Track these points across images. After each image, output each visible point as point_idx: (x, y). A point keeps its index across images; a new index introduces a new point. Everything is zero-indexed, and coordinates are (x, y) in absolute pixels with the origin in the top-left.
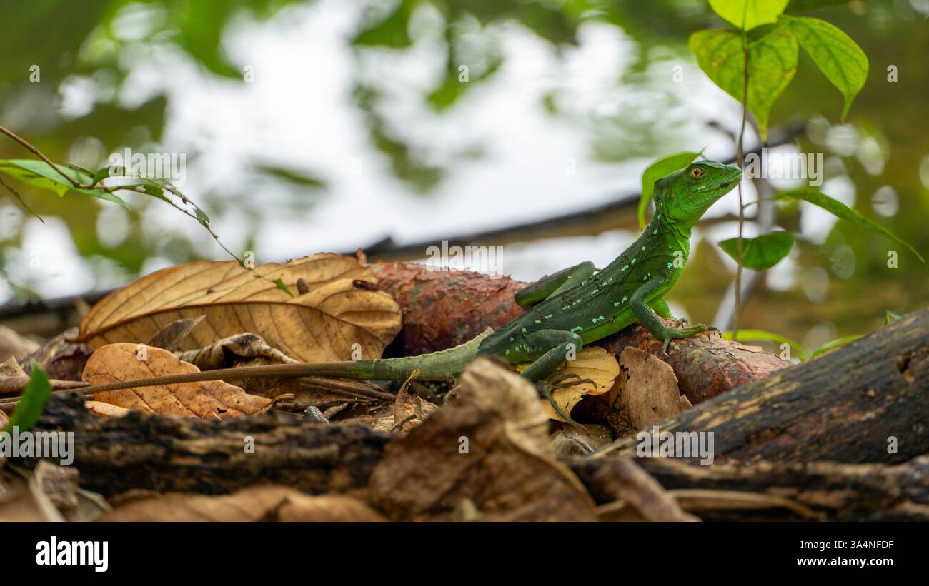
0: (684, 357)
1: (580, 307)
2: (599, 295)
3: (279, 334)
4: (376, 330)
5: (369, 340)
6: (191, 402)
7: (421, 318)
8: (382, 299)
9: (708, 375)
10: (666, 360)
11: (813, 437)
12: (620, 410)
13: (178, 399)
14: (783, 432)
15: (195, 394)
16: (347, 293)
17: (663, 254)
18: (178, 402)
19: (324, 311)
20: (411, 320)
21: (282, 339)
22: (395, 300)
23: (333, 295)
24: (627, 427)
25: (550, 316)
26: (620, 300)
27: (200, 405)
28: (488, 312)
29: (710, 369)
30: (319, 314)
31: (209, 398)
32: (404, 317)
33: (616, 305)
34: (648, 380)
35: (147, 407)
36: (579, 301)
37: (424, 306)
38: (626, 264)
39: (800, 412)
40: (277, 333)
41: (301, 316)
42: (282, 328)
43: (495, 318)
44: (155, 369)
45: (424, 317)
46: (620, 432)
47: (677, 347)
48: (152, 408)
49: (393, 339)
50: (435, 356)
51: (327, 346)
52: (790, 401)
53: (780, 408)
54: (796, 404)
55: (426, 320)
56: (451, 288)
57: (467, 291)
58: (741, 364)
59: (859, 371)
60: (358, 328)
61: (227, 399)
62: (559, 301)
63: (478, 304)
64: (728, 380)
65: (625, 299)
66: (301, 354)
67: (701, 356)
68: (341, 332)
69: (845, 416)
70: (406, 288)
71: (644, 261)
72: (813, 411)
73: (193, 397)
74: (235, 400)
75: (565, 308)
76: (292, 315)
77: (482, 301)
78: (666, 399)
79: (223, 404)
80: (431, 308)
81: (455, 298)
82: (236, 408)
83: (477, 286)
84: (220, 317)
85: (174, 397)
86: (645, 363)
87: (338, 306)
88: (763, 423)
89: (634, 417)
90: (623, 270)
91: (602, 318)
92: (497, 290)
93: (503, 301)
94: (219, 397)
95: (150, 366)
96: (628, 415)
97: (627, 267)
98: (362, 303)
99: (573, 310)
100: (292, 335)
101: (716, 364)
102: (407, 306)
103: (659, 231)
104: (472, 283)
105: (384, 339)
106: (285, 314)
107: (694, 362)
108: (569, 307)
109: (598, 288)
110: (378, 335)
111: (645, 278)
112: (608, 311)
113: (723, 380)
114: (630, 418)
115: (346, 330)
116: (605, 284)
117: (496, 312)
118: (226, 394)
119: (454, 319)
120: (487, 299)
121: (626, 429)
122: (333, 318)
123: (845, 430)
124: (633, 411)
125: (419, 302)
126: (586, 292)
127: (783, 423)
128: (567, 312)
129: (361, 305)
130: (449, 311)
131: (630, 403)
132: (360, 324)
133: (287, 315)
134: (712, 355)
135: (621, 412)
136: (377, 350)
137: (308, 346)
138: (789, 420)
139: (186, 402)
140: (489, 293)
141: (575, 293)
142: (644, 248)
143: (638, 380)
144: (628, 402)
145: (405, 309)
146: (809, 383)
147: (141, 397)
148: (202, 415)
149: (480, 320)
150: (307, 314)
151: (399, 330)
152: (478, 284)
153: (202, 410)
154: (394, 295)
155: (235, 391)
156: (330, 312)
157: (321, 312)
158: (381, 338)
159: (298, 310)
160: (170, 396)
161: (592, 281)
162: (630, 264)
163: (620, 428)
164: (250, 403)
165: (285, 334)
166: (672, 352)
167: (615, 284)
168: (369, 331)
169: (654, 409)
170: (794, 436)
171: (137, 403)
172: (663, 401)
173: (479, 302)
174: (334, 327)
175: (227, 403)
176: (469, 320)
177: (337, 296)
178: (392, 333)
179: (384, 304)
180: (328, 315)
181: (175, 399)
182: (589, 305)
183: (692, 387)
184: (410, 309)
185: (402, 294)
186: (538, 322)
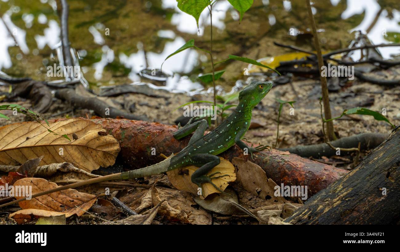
0: (262, 161)
1: (212, 142)
2: (219, 137)
3: (72, 158)
4: (111, 152)
5: (109, 155)
6: (58, 199)
7: (128, 144)
8: (110, 138)
9: (276, 169)
10: (254, 162)
11: (365, 210)
12: (238, 183)
13: (52, 198)
14: (353, 210)
15: (58, 195)
16: (97, 138)
17: (243, 119)
18: (53, 199)
19: (88, 146)
20: (124, 145)
21: (74, 160)
22: (114, 137)
23: (92, 140)
24: (242, 190)
25: (200, 147)
26: (228, 138)
27: (61, 199)
28: (160, 142)
29: (276, 166)
30: (86, 148)
31: (64, 196)
32: (120, 145)
33: (227, 140)
34: (248, 171)
35: (41, 204)
36: (211, 140)
37: (129, 140)
38: (228, 124)
39: (357, 201)
40: (71, 158)
41: (79, 150)
42: (73, 156)
43: (165, 144)
44: (40, 187)
45: (130, 144)
46: (239, 192)
47: (257, 156)
48: (43, 204)
49: (118, 154)
50: (152, 167)
51: (91, 160)
52: (352, 197)
53: (349, 200)
54: (354, 198)
55: (131, 145)
56: (139, 131)
57: (147, 132)
58: (290, 163)
59: (373, 180)
60: (104, 152)
61: (72, 195)
62: (202, 141)
63: (154, 138)
64: (287, 171)
65: (230, 137)
66: (83, 165)
67: (270, 160)
68: (98, 154)
69: (374, 200)
70: (118, 132)
71: (236, 123)
72: (362, 200)
73: (58, 196)
74: (76, 195)
75: (205, 143)
76: (75, 150)
77: (155, 137)
78: (260, 179)
79: (71, 198)
80: (132, 140)
81: (143, 136)
82: (78, 199)
83: (151, 130)
84: (39, 151)
85: (50, 198)
86: (245, 164)
87: (94, 144)
88: (345, 208)
89: (245, 186)
90: (228, 126)
91: (222, 146)
92: (161, 131)
93: (166, 136)
94: (68, 195)
95: (38, 186)
96: (241, 185)
97: (229, 125)
98: (103, 141)
99: (209, 144)
100: (78, 158)
101: (278, 164)
102: (121, 140)
103: (242, 111)
104: (148, 129)
105: (115, 155)
106: (72, 149)
107: (267, 163)
108: (207, 142)
109: (218, 134)
110: (112, 154)
111: (237, 129)
112: (224, 143)
113: (285, 171)
114: (243, 187)
115: (100, 154)
116: (221, 132)
117: (164, 141)
118: (70, 193)
119: (144, 145)
120: (158, 136)
121: (242, 191)
122: (94, 149)
123: (375, 206)
124: (244, 184)
125: (126, 138)
126: (213, 136)
127: (352, 207)
128: (207, 144)
129: (103, 142)
130: (142, 142)
131: (242, 180)
132: (104, 150)
133: (73, 150)
134: (274, 160)
135: (238, 184)
136: (112, 159)
137: (84, 162)
138: (354, 205)
139: (56, 199)
140: (158, 133)
141: (208, 137)
142: (235, 117)
143: (243, 171)
144: (240, 180)
145: (120, 141)
146: (355, 188)
147: (38, 200)
148: (64, 204)
149: (157, 145)
150: (81, 148)
151: (120, 150)
152: (150, 129)
153: (63, 201)
154: (113, 135)
155: (74, 191)
156: (92, 147)
157: (88, 148)
158: (114, 155)
159: (77, 147)
160: (49, 197)
161: (215, 131)
162: (230, 123)
163: (239, 191)
164: (83, 197)
165: (75, 158)
166: (255, 158)
167: (225, 132)
168: (109, 152)
169: (254, 183)
170: (358, 211)
171: (37, 203)
172: (259, 180)
173: (154, 137)
174: (94, 153)
175: (72, 197)
176: (152, 145)
177: (93, 140)
178: (117, 152)
179: (111, 140)
180: (90, 148)
181: (51, 199)
182: (216, 141)
183: (270, 174)
184: (122, 141)
185: (117, 135)
186: (195, 150)
